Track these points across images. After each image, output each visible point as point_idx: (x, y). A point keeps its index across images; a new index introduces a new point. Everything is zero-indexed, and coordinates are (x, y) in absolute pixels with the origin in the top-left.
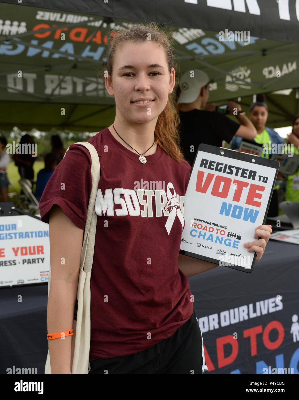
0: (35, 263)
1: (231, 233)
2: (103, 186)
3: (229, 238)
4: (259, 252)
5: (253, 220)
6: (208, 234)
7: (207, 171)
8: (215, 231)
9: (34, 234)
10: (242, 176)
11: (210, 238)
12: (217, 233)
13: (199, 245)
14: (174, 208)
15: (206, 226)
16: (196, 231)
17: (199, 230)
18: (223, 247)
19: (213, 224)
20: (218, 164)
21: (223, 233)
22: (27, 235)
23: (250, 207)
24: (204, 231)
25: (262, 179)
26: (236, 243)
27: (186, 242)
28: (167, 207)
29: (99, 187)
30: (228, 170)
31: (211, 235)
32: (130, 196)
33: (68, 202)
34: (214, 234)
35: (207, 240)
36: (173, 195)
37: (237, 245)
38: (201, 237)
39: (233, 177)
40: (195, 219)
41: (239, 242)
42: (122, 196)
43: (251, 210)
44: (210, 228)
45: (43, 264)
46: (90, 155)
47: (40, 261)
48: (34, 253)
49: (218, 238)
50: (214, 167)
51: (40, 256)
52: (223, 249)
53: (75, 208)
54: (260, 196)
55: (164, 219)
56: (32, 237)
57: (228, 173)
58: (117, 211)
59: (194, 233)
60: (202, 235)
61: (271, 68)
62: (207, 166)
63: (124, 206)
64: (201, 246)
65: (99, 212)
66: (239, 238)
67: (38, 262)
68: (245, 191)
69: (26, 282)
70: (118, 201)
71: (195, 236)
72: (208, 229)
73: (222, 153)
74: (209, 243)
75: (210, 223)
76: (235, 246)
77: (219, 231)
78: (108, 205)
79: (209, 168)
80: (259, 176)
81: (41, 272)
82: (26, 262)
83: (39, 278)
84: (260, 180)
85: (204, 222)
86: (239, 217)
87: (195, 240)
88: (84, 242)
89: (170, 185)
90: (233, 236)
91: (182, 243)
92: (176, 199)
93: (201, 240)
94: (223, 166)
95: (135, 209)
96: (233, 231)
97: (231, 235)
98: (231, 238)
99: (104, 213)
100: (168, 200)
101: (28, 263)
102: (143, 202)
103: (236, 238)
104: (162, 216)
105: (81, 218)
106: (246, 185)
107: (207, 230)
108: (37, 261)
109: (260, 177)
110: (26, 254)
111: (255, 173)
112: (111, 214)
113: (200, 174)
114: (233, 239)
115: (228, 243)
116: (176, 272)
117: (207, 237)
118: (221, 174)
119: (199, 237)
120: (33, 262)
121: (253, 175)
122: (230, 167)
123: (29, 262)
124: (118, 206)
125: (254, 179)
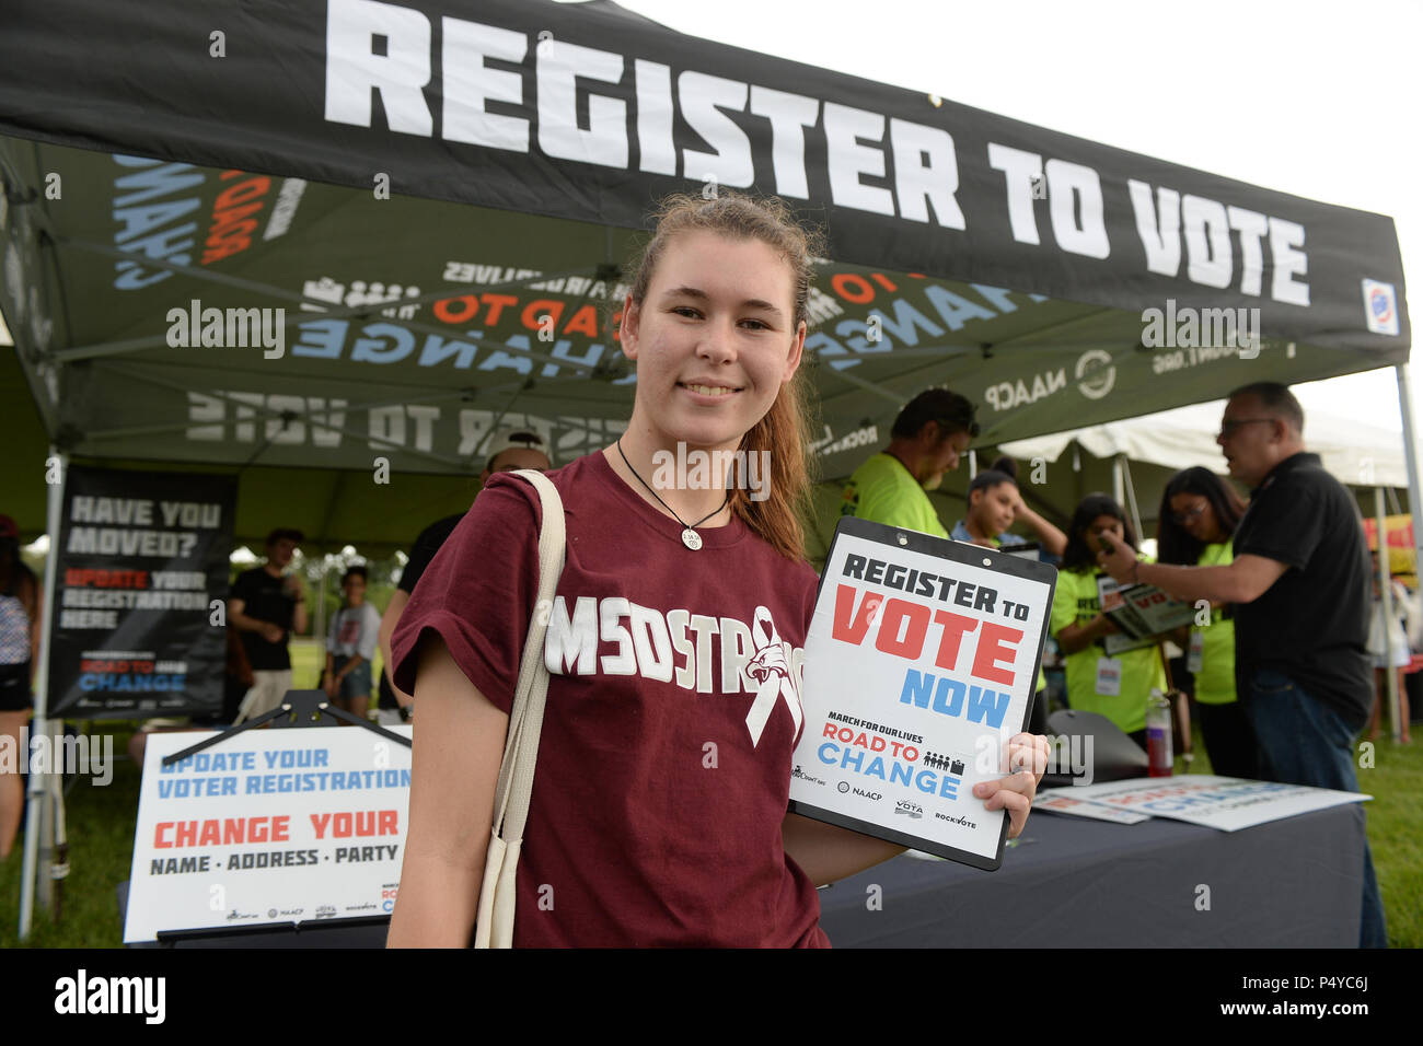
0: (371, 859)
1: (935, 755)
2: (572, 588)
3: (929, 768)
4: (1016, 810)
5: (995, 722)
6: (870, 756)
7: (862, 587)
8: (890, 748)
9: (374, 778)
10: (959, 601)
11: (877, 768)
12: (895, 755)
13: (843, 787)
14: (774, 674)
15: (863, 735)
16: (836, 749)
17: (842, 746)
18: (912, 794)
19: (883, 729)
20: (893, 568)
21: (911, 754)
22: (354, 779)
23: (986, 685)
24: (855, 751)
25: (1013, 609)
26: (949, 784)
27: (806, 778)
28: (753, 667)
29: (559, 592)
30: (918, 585)
31: (879, 761)
32: (648, 625)
33: (466, 625)
34: (887, 756)
35: (867, 773)
36: (770, 640)
37: (954, 789)
38: (851, 766)
39: (933, 603)
40: (832, 715)
41: (958, 782)
42: (624, 621)
43: (987, 691)
44: (875, 739)
45: (392, 862)
46: (540, 501)
47: (385, 853)
48: (371, 832)
49: (897, 767)
50: (883, 577)
51: (388, 840)
52: (913, 801)
53: (484, 644)
54: (1009, 656)
55: (745, 700)
56: (368, 785)
57: (919, 592)
58: (605, 660)
59: (829, 753)
60: (853, 760)
61: (1005, 386)
62: (864, 573)
63: (626, 648)
64: (851, 790)
65: (554, 662)
66: (958, 769)
67: (380, 858)
68: (970, 642)
69: (342, 913)
70: (613, 632)
71: (833, 761)
72: (869, 744)
73: (903, 541)
74: (871, 783)
75: (875, 727)
76: (948, 791)
77: (901, 750)
78: (581, 644)
79: (869, 578)
80: (1005, 602)
81: (384, 886)
82: (345, 856)
83: (379, 901)
84: (1007, 613)
85: (857, 722)
86: (954, 711)
87: (834, 774)
88: (508, 748)
89: (763, 613)
90: (942, 763)
91: (794, 780)
92: (777, 652)
93: (849, 774)
94: (906, 575)
95: (657, 660)
96: (941, 751)
97: (934, 761)
98: (935, 770)
99: (569, 664)
100: (757, 651)
101: (350, 860)
102: (685, 647)
103: (949, 768)
104: (738, 691)
105: (500, 676)
106: (970, 624)
107: (866, 747)
108: (375, 852)
109: (1008, 605)
110: (348, 833)
111: (993, 594)
112: (587, 667)
113: (845, 595)
114: (941, 774)
115: (928, 782)
116: (780, 860)
117: (866, 765)
118: (902, 595)
119: (843, 765)
120: (365, 855)
121: (987, 599)
122: (925, 577)
123: (353, 855)
124: (609, 648)
125: (990, 609)
